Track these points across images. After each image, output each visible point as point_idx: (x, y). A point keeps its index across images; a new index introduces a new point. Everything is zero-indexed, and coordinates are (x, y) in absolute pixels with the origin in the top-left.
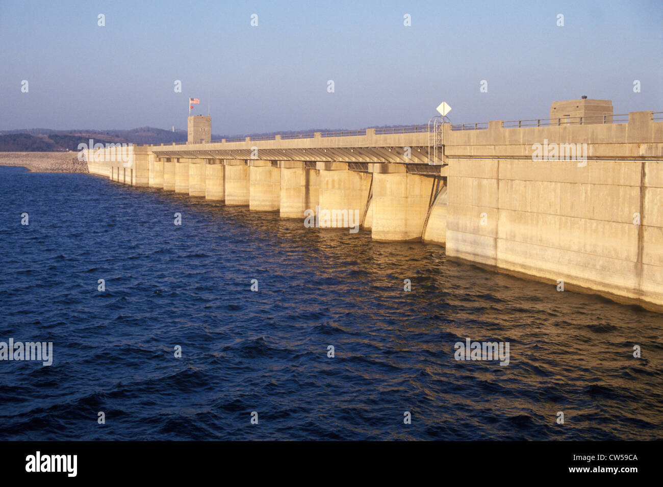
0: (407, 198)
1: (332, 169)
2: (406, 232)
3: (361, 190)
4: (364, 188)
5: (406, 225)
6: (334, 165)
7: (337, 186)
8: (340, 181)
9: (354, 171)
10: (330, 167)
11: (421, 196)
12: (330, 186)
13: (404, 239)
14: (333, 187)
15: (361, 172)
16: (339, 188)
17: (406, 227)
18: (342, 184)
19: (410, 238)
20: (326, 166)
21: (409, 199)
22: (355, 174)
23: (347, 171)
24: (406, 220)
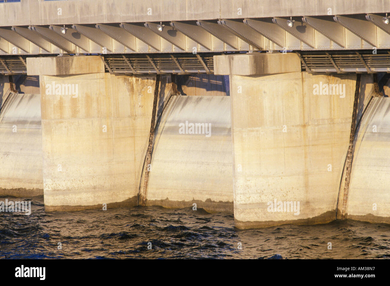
0: (304, 126)
1: (72, 72)
2: (308, 203)
3: (133, 116)
4: (139, 111)
5: (306, 185)
6: (76, 63)
7: (82, 110)
8: (88, 99)
9: (117, 74)
10: (67, 69)
11: (332, 121)
12: (67, 112)
13: (305, 218)
14: (75, 113)
15: (131, 75)
16: (88, 116)
17: (307, 192)
18: (95, 105)
19: (317, 214)
20: (59, 65)
21: (309, 129)
22: (120, 80)
23: (103, 74)
24: (306, 174)
